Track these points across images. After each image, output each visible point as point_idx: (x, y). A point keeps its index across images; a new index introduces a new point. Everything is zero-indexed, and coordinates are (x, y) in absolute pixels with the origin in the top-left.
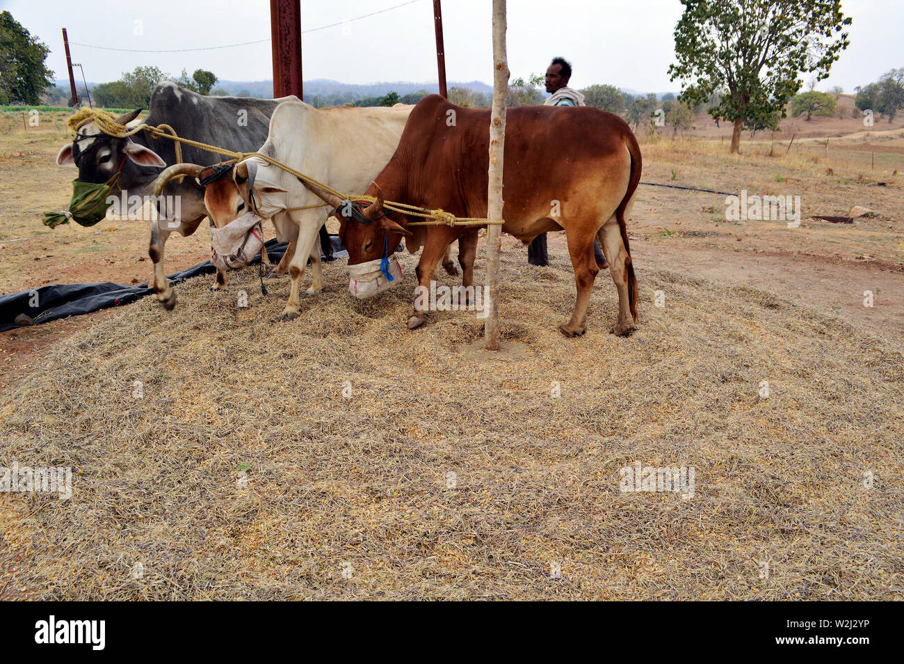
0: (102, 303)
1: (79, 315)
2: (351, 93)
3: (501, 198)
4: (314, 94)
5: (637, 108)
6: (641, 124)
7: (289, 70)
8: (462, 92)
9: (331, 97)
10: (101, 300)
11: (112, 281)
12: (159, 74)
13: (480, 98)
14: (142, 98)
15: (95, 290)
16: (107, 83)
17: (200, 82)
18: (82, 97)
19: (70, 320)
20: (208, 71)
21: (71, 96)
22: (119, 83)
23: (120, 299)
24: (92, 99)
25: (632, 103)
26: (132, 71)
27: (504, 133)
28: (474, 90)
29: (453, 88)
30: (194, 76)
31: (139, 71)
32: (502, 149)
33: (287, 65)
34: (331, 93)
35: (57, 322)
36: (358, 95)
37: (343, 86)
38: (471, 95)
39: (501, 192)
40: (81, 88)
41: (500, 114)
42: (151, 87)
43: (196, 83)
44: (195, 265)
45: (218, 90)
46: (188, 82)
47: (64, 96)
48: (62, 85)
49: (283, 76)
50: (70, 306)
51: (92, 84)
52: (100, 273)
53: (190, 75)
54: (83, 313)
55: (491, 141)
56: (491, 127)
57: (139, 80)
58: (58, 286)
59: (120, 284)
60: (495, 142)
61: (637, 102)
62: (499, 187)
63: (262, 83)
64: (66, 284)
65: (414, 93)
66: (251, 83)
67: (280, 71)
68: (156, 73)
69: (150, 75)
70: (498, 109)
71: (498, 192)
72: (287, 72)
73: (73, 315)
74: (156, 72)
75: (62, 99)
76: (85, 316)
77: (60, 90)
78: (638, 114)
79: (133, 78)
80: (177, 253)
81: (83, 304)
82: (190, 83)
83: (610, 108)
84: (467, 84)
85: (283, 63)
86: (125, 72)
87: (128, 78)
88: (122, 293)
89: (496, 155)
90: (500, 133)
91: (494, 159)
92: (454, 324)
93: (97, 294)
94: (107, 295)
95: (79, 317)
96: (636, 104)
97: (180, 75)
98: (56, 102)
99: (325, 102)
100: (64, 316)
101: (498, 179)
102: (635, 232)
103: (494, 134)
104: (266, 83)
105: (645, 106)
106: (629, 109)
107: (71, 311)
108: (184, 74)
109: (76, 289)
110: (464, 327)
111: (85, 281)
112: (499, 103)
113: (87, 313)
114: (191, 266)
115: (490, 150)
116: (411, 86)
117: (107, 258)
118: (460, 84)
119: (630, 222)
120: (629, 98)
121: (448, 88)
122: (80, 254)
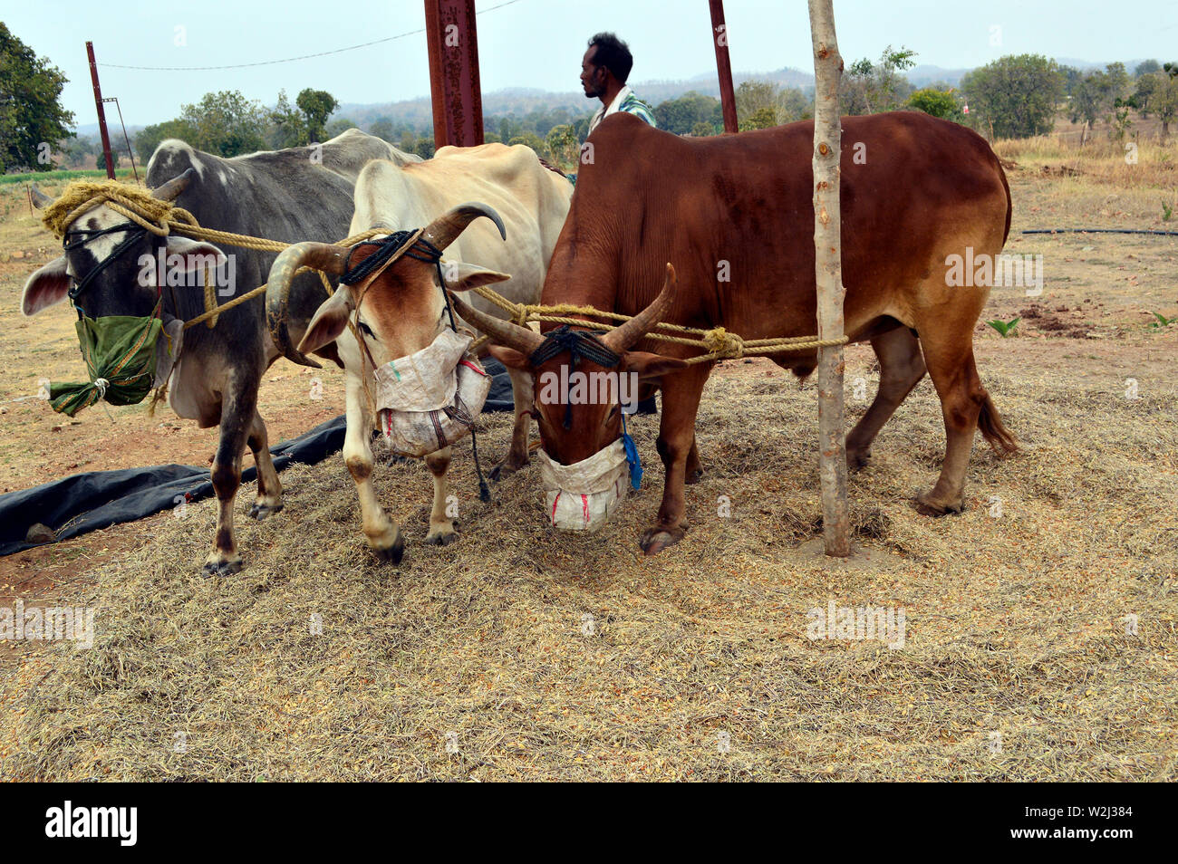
0: (163, 501)
1: (127, 522)
2: (564, 108)
3: (841, 283)
4: (501, 114)
5: (1090, 93)
6: (1100, 121)
7: (458, 86)
8: (762, 91)
9: (531, 117)
10: (162, 494)
11: (178, 461)
12: (241, 103)
13: (795, 100)
14: (215, 146)
15: (152, 478)
16: (158, 125)
17: (309, 110)
18: (119, 151)
19: (114, 531)
20: (321, 89)
21: (102, 151)
22: (176, 121)
23: (193, 491)
24: (134, 153)
25: (1079, 84)
26: (197, 101)
27: (838, 169)
28: (783, 84)
29: (744, 85)
30: (299, 101)
31: (209, 101)
32: (836, 196)
33: (455, 78)
34: (530, 110)
35: (93, 535)
36: (577, 110)
37: (551, 96)
38: (777, 93)
39: (839, 273)
40: (116, 137)
41: (829, 136)
42: (229, 126)
43: (302, 112)
44: (312, 427)
45: (338, 121)
46: (289, 111)
47: (90, 150)
48: (86, 134)
49: (447, 96)
50: (112, 509)
51: (134, 127)
52: (157, 448)
53: (292, 101)
54: (133, 519)
55: (816, 184)
56: (814, 160)
57: (208, 115)
58: (92, 476)
59: (191, 465)
60: (822, 185)
61: (1088, 81)
62: (834, 265)
63: (412, 102)
64: (103, 469)
65: (677, 99)
66: (394, 105)
67: (443, 89)
68: (237, 102)
69: (226, 106)
70: (826, 126)
71: (833, 273)
72: (454, 89)
73: (118, 523)
74: (235, 100)
75: (88, 157)
76: (138, 523)
77: (84, 143)
78: (1091, 102)
79: (199, 112)
80: (281, 406)
81: (133, 504)
82: (293, 113)
83: (1037, 96)
84: (769, 74)
85: (448, 75)
86: (187, 104)
87: (192, 114)
88: (195, 481)
89: (827, 206)
90: (830, 169)
91: (824, 215)
92: (766, 513)
93: (155, 486)
94: (172, 486)
95: (128, 526)
96: (1087, 85)
97: (276, 101)
98: (78, 163)
99: (521, 127)
100: (103, 525)
101: (833, 250)
102: (1098, 323)
103: (821, 170)
104: (418, 102)
105: (1104, 88)
106: (1072, 95)
107: (115, 516)
108: (282, 99)
109: (123, 479)
110: (786, 518)
111: (135, 463)
112: (827, 116)
113: (141, 518)
114: (305, 428)
115: (815, 199)
116: (668, 86)
117: (167, 421)
118: (757, 76)
119: (1088, 304)
120: (1072, 75)
121: (736, 86)
122: (124, 418)
